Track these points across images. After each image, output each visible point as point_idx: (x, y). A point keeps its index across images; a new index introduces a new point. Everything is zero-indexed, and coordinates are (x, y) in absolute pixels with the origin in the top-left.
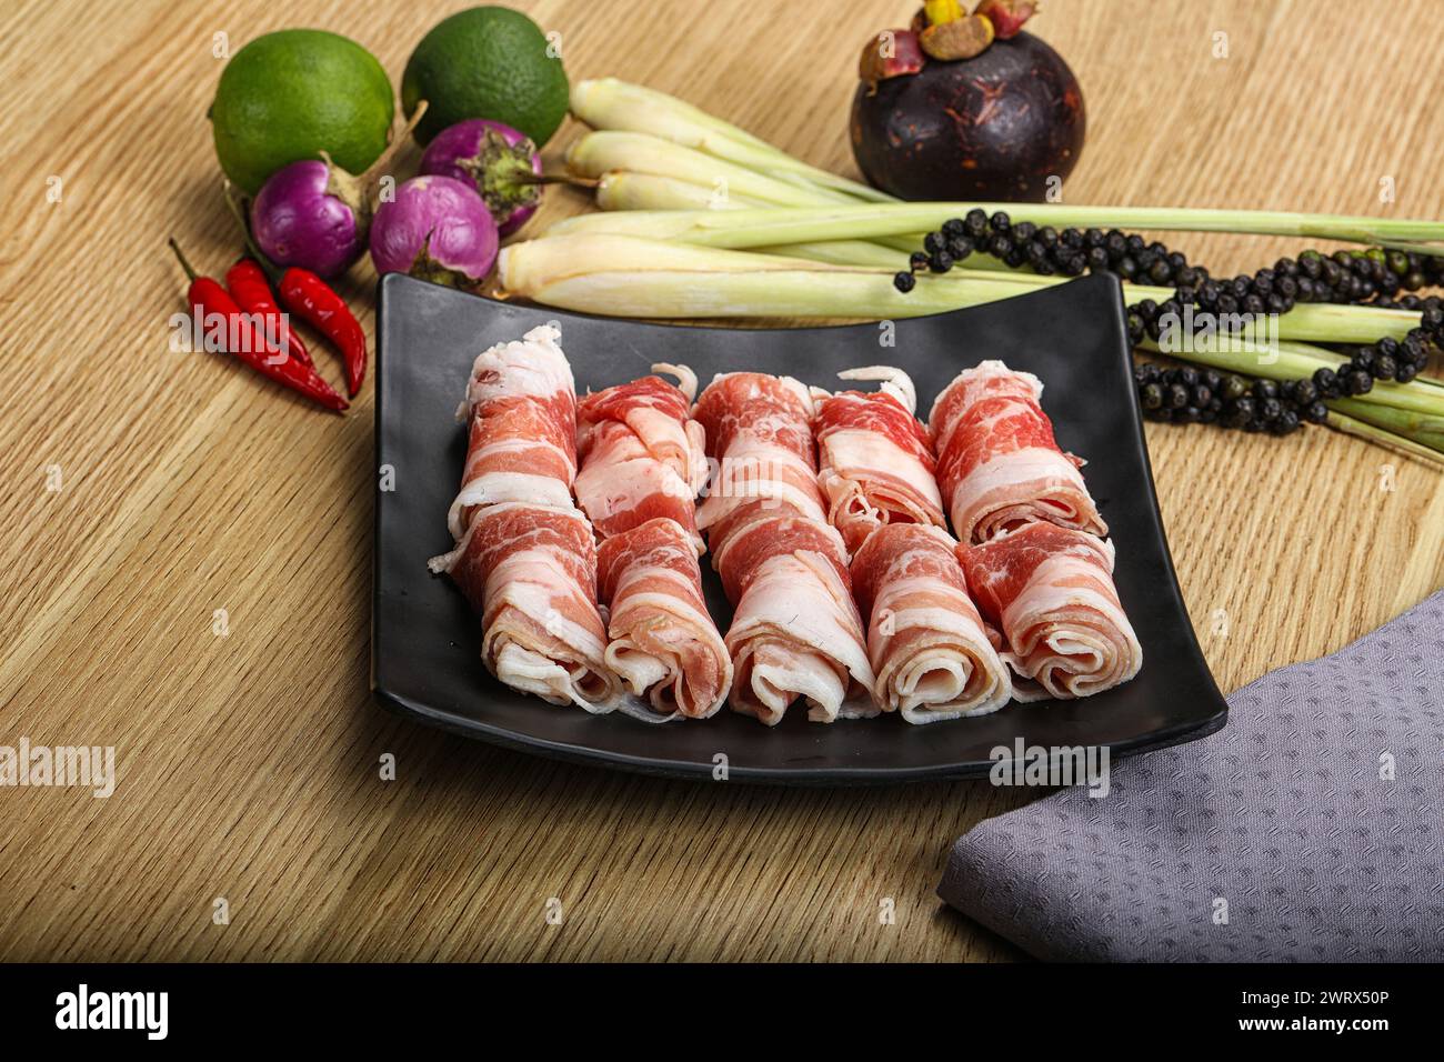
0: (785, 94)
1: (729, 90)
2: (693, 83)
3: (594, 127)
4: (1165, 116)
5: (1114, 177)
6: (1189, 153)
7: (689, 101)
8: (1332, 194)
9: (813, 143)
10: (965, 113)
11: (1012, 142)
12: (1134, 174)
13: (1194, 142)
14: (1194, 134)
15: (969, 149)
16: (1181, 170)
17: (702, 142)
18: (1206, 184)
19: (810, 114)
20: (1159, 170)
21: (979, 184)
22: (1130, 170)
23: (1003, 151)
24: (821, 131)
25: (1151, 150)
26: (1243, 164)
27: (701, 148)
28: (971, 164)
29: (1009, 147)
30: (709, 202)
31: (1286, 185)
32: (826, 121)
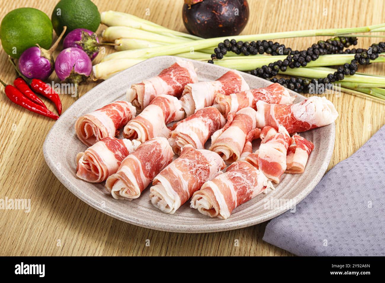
0: (157, 8)
1: (140, 9)
2: (130, 8)
5: (255, 22)
6: (274, 13)
7: (130, 14)
9: (169, 22)
10: (218, 12)
11: (232, 18)
13: (275, 9)
14: (274, 6)
15: (220, 22)
19: (166, 13)
20: (267, 19)
24: (170, 18)
25: (263, 13)
26: (290, 14)
28: (221, 26)
29: (231, 20)
32: (171, 15)
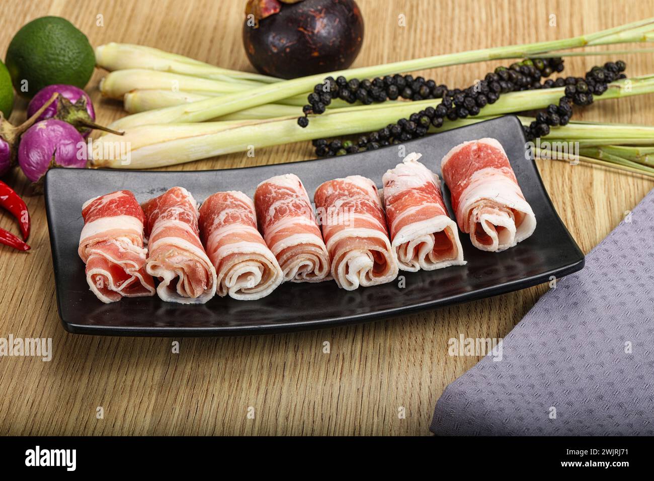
3: (109, 70)
4: (387, 10)
5: (375, 45)
7: (149, 46)
8: (483, 34)
9: (219, 56)
10: (309, 29)
11: (334, 39)
12: (384, 42)
15: (314, 47)
16: (405, 35)
17: (170, 67)
18: (421, 40)
21: (321, 64)
22: (381, 41)
23: (331, 44)
25: (387, 28)
27: (170, 71)
28: (316, 54)
29: (334, 42)
31: (459, 34)
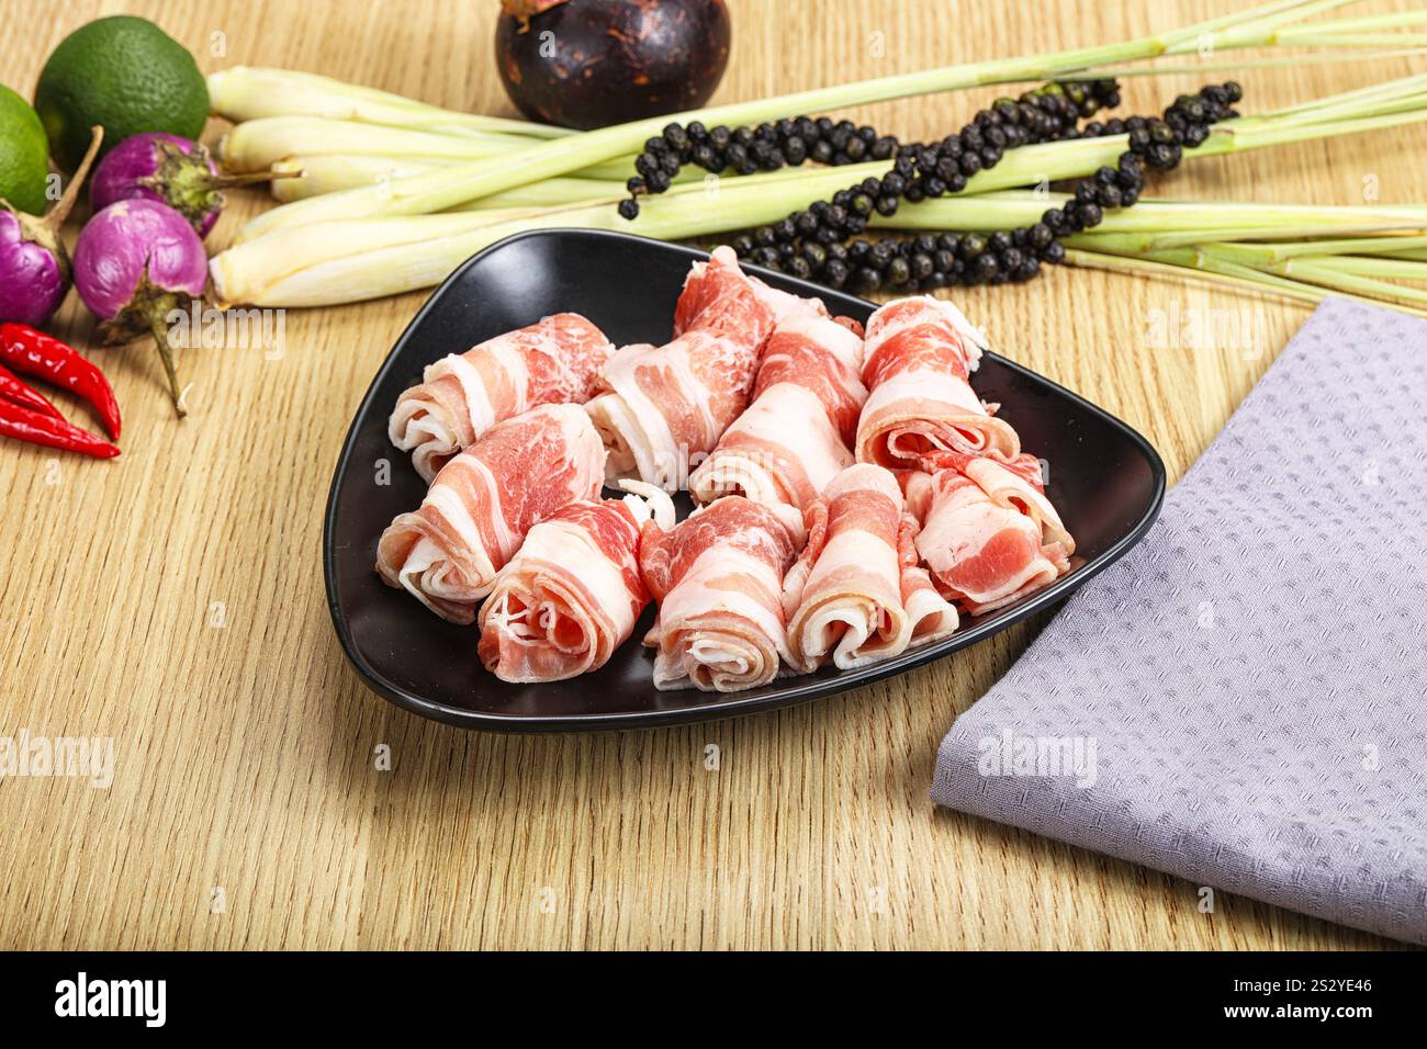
3: (236, 120)
10: (628, 31)
15: (638, 66)
17: (353, 112)
21: (653, 99)
23: (671, 61)
27: (355, 118)
28: (642, 80)
30: (393, 171)
